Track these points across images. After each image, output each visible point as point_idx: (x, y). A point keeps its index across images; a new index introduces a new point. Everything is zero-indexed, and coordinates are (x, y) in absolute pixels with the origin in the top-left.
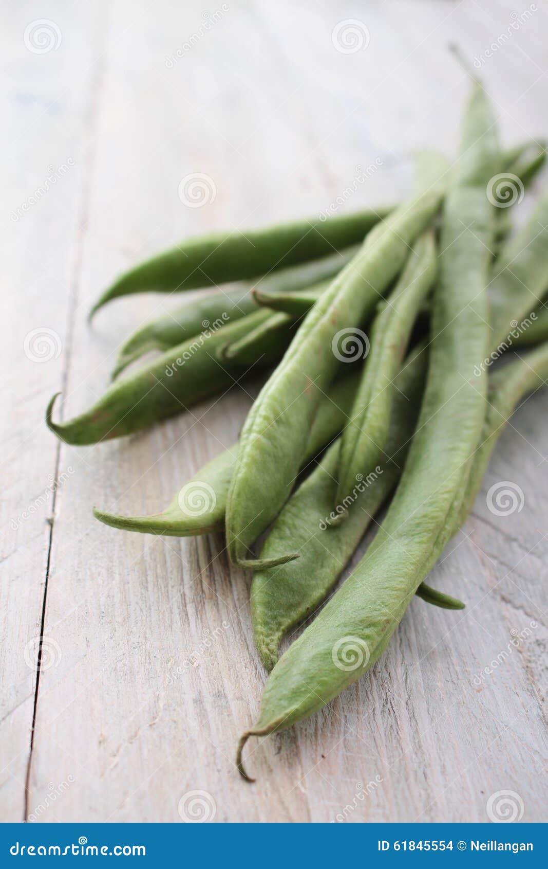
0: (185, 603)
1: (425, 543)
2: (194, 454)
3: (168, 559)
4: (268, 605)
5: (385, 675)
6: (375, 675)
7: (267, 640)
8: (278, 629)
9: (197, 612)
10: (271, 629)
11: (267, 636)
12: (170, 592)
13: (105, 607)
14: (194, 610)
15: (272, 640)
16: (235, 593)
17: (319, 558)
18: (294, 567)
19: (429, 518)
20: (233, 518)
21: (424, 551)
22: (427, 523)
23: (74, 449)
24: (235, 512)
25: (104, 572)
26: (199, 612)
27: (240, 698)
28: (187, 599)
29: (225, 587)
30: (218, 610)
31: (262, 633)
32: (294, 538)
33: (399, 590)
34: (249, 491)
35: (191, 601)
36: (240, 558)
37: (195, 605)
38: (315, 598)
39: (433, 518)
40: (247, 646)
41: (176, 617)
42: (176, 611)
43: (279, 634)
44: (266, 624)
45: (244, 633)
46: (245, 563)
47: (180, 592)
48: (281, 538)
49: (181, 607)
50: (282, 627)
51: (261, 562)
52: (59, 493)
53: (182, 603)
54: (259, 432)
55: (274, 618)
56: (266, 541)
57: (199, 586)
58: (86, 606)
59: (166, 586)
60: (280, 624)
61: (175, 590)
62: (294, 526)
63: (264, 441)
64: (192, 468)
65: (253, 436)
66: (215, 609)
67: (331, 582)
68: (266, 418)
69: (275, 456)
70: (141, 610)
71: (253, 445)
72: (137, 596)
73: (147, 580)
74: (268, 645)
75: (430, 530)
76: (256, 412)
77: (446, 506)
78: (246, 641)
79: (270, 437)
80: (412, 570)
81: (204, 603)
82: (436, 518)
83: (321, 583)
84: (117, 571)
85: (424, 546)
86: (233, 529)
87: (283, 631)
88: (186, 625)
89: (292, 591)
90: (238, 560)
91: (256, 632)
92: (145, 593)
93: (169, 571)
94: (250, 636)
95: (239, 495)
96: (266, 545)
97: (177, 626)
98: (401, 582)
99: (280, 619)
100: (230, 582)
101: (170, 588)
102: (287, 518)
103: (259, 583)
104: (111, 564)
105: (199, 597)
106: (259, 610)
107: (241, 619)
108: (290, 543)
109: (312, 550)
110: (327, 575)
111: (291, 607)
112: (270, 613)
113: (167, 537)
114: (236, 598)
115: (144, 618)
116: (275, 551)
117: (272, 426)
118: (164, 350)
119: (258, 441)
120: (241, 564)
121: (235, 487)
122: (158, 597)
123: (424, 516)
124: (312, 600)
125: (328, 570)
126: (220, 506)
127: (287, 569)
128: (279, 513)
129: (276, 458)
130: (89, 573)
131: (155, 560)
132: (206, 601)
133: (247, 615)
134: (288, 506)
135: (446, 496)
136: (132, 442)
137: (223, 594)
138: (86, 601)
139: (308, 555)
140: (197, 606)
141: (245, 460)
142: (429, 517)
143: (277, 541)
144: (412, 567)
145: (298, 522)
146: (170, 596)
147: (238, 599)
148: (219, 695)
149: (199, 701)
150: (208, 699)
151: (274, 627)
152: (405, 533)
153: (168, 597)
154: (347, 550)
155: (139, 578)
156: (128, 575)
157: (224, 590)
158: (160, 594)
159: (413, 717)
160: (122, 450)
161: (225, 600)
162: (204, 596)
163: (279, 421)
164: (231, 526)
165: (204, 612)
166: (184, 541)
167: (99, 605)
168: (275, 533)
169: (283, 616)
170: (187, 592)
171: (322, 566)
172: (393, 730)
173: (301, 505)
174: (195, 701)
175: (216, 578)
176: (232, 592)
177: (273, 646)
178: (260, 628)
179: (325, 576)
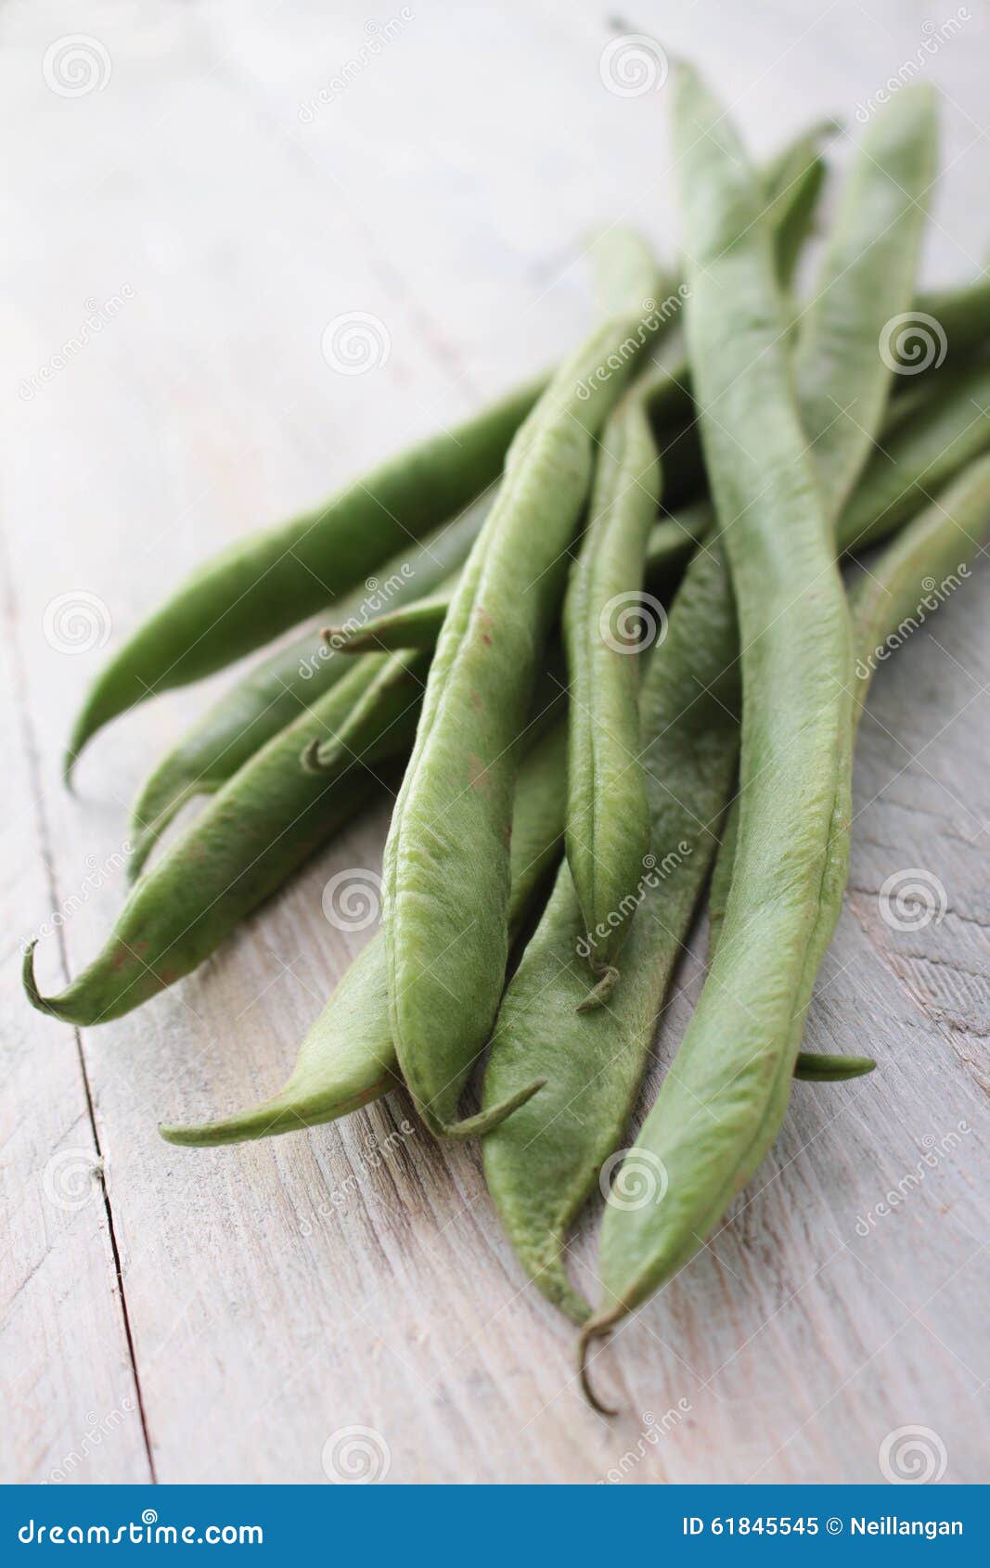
0: (375, 1236)
1: (801, 902)
2: (322, 960)
3: (326, 1170)
4: (520, 1189)
5: (767, 1240)
6: (748, 1246)
7: (538, 1251)
8: (552, 1226)
9: (400, 1244)
10: (538, 1229)
11: (536, 1244)
12: (343, 1225)
13: (235, 1293)
14: (394, 1243)
15: (546, 1249)
16: (460, 1187)
17: (588, 1070)
18: (546, 1105)
19: (796, 858)
20: (411, 1057)
21: (802, 916)
22: (793, 868)
23: (104, 1029)
24: (411, 1044)
25: (217, 1231)
26: (405, 1244)
27: (516, 1371)
28: (377, 1227)
29: (439, 1183)
30: (437, 1229)
31: (525, 1243)
32: (532, 1054)
33: (779, 996)
34: (425, 999)
35: (385, 1228)
36: (448, 1122)
37: (394, 1233)
38: (604, 1146)
39: (802, 854)
40: (505, 1273)
41: (366, 1266)
42: (363, 1255)
43: (555, 1235)
44: (527, 1223)
45: (493, 1253)
46: (457, 1129)
47: (361, 1218)
48: (510, 1061)
49: (370, 1245)
50: (560, 1219)
51: (484, 1117)
52: (98, 1118)
53: (369, 1236)
54: (410, 887)
55: (539, 1207)
56: (486, 1076)
57: (393, 1197)
58: (202, 1303)
59: (334, 1217)
60: (552, 1215)
61: (351, 1219)
62: (527, 1030)
63: (423, 899)
64: (324, 986)
65: (402, 897)
66: (431, 1228)
67: (623, 1107)
68: (414, 857)
69: (451, 921)
70: (300, 1275)
71: (405, 914)
72: (286, 1253)
73: (296, 1219)
74: (540, 1259)
75: (803, 877)
76: (395, 850)
77: (820, 824)
78: (501, 1266)
79: (432, 888)
80: (791, 955)
81: (409, 1225)
82: (808, 851)
83: (607, 1115)
84: (240, 1223)
85: (801, 906)
86: (417, 1077)
87: (563, 1224)
88: (387, 1275)
89: (556, 1148)
90: (445, 1128)
91: (515, 1245)
92: (300, 1242)
93: (332, 1188)
94: (505, 1254)
95: (408, 1012)
96: (487, 1082)
97: (372, 1280)
98: (776, 983)
99: (551, 1206)
100: (445, 1169)
101: (341, 1218)
102: (510, 1021)
103: (493, 1153)
104: (226, 1212)
105: (397, 1216)
106: (508, 1202)
107: (482, 1229)
108: (527, 1064)
109: (571, 1063)
110: (613, 1098)
111: (562, 1177)
112: (529, 1203)
113: (312, 1129)
114: (463, 1194)
115: (309, 1288)
116: (503, 1087)
117: (429, 867)
118: (212, 791)
119: (410, 902)
120: (452, 1133)
121: (397, 1000)
122: (326, 1243)
123: (787, 857)
124: (599, 1153)
125: (612, 1088)
126: (382, 1042)
127: (536, 1113)
128: (496, 1018)
129: (455, 925)
130: (190, 1243)
131: (302, 1177)
132: (412, 1219)
133: (491, 1218)
134: (508, 999)
135: (814, 809)
136: (205, 978)
137: (439, 1196)
138: (199, 1294)
139: (567, 1073)
140: (398, 1234)
141: (399, 946)
142: (795, 855)
143: (503, 1068)
144: (790, 951)
145: (531, 1022)
146: (345, 1233)
147: (469, 1196)
148: (477, 1379)
149: (444, 1401)
150: (460, 1393)
151: (543, 1223)
152: (762, 899)
153: (342, 1235)
154: (639, 1039)
155: (281, 1220)
156: (262, 1221)
157: (438, 1189)
158: (326, 1234)
159: (835, 1299)
160: (192, 999)
161: (446, 1205)
162: (406, 1212)
163: (438, 854)
164: (412, 1072)
165: (413, 1240)
166: (344, 1124)
167: (224, 1294)
168: (498, 1056)
169: (554, 1199)
170: (374, 1215)
171: (599, 1085)
172: (806, 1335)
173: (529, 989)
174: (438, 1403)
175: (419, 1172)
176: (453, 1188)
177: (552, 1258)
178: (519, 1235)
179: (609, 1100)
